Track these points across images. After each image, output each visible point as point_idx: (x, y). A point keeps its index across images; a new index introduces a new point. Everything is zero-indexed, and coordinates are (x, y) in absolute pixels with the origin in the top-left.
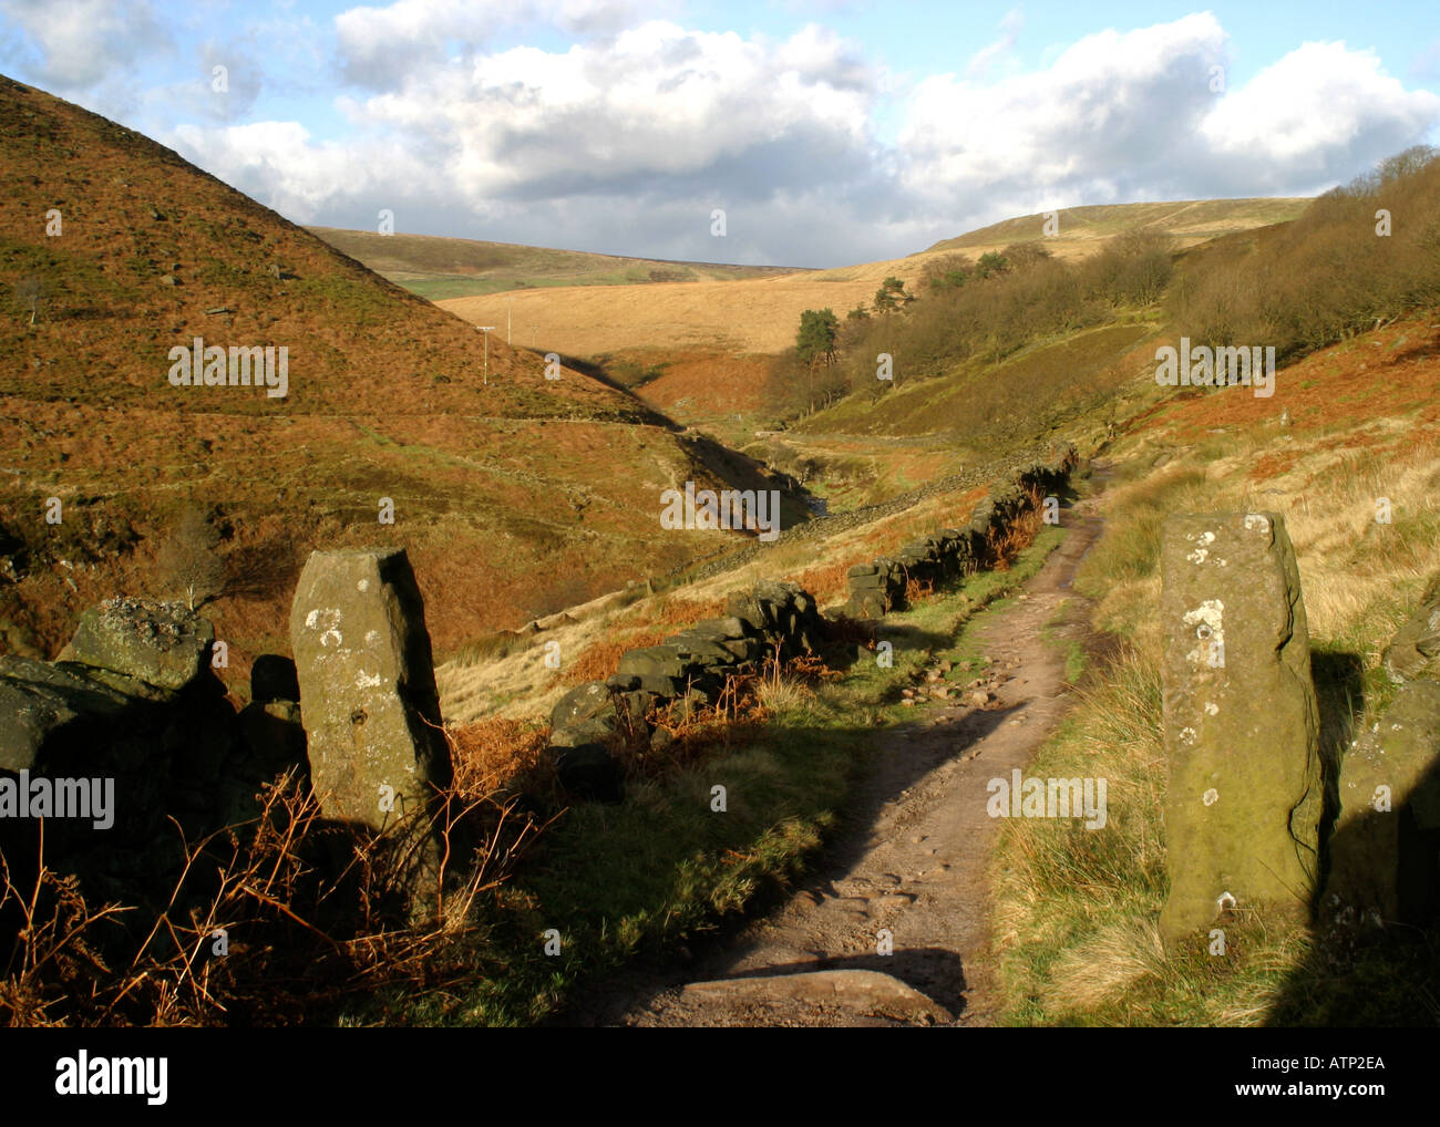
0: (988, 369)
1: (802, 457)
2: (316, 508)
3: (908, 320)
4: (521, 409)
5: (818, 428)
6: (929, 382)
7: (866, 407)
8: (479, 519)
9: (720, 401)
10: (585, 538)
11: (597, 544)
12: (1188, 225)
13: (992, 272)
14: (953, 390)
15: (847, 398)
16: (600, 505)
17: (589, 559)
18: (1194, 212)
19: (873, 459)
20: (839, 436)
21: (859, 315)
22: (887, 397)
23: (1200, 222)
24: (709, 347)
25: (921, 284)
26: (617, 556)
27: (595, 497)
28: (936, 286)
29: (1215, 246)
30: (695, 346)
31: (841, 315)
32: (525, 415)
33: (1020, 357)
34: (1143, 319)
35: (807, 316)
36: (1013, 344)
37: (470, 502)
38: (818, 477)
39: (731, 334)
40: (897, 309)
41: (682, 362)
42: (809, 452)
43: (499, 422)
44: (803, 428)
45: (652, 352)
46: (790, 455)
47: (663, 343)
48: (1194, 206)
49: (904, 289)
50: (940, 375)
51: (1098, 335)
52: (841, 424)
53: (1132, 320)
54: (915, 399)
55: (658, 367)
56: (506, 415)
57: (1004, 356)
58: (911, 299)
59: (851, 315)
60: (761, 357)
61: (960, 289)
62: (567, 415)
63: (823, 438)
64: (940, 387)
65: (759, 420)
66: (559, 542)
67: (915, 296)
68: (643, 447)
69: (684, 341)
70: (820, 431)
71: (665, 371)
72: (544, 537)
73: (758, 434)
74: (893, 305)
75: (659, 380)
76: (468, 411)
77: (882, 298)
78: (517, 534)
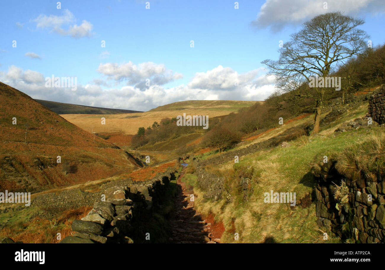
0: (174, 140)
1: (141, 155)
2: (79, 161)
3: (158, 129)
4: (101, 146)
5: (142, 149)
6: (163, 142)
7: (151, 146)
8: (101, 163)
9: (122, 144)
10: (116, 166)
11: (118, 167)
12: (214, 106)
13: (174, 121)
14: (167, 144)
15: (147, 144)
16: (117, 161)
17: (117, 169)
18: (215, 103)
19: (154, 155)
20: (147, 151)
21: (149, 128)
22: (155, 144)
23: (216, 105)
24: (118, 133)
25: (161, 122)
26: (121, 169)
27: (116, 160)
28: (164, 124)
29: (214, 119)
30: (115, 132)
31: (146, 128)
32: (101, 147)
33: (179, 138)
34: (201, 132)
35: (140, 128)
36: (178, 136)
37: (99, 160)
38: (143, 158)
39: (123, 130)
40: (156, 128)
41: (113, 136)
42: (142, 154)
43: (98, 148)
44: (139, 149)
45: (107, 133)
46: (138, 154)
47: (109, 132)
48: (215, 101)
49: (158, 124)
50: (165, 141)
51: (193, 135)
52: (147, 149)
53: (199, 132)
54: (161, 145)
55: (109, 136)
56: (99, 147)
57: (176, 138)
58: (159, 126)
59: (148, 128)
60: (129, 135)
61: (168, 125)
62: (107, 147)
63: (144, 152)
64: (165, 143)
65: (130, 148)
66: (113, 167)
67: (160, 125)
68: (120, 153)
69: (113, 131)
70: (143, 150)
71: (110, 137)
72: (110, 166)
73: (130, 150)
74: (155, 127)
75: (109, 139)
76: (93, 146)
77: (154, 125)
78: (107, 165)
